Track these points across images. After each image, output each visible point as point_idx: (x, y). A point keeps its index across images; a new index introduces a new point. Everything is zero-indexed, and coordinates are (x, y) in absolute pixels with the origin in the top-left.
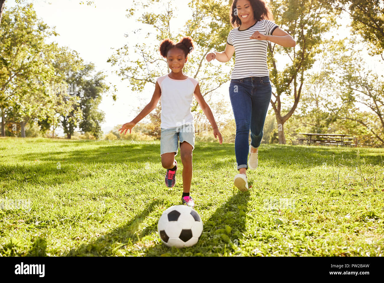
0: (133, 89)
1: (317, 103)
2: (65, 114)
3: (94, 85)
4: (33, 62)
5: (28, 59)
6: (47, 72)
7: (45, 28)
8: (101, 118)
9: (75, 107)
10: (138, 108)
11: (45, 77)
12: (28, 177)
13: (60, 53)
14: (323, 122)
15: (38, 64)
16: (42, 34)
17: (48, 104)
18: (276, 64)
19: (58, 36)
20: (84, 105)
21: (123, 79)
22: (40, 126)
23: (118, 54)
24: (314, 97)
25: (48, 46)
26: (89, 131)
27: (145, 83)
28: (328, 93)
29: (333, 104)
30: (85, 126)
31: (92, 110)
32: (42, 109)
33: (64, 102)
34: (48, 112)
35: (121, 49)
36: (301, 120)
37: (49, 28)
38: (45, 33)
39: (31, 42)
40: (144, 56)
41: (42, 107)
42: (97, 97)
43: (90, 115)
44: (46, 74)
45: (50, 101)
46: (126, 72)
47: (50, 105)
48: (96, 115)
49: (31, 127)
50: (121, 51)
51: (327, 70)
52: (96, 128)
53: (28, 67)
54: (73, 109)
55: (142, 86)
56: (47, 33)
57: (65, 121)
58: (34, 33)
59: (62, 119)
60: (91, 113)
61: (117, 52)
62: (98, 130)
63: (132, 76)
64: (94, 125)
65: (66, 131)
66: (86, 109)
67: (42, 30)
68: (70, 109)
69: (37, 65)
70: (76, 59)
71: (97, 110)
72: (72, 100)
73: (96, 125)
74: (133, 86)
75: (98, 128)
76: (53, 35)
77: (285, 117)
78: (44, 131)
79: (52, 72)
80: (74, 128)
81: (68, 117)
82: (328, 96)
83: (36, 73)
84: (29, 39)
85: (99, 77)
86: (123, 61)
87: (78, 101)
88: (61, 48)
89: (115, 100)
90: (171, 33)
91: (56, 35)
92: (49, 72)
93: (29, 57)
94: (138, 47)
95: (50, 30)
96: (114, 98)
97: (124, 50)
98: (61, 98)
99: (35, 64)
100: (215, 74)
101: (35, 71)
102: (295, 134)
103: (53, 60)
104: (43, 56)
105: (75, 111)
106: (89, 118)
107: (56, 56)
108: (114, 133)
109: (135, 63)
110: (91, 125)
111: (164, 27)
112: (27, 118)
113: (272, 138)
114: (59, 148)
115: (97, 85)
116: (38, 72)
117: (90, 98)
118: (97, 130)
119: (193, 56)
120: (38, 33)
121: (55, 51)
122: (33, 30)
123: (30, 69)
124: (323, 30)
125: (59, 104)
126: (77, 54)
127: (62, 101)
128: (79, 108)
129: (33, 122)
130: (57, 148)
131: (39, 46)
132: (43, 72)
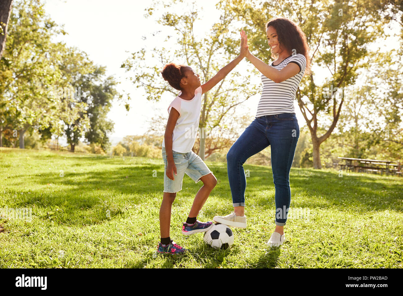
0: (148, 99)
1: (356, 121)
2: (70, 122)
3: (103, 91)
4: (37, 63)
5: (32, 60)
6: (52, 75)
7: (52, 25)
8: (109, 128)
9: (82, 114)
10: (152, 119)
11: (50, 81)
12: (51, 213)
13: (67, 53)
14: (363, 144)
15: (43, 65)
16: (49, 32)
17: (51, 110)
18: (314, 77)
19: (66, 35)
20: (92, 113)
21: (138, 87)
22: (41, 135)
23: (133, 58)
24: (353, 115)
25: (55, 46)
26: (96, 142)
27: (163, 91)
28: (369, 110)
29: (375, 123)
30: (91, 137)
31: (99, 119)
32: (45, 117)
33: (69, 109)
34: (51, 120)
35: (138, 53)
36: (337, 140)
37: (57, 26)
38: (52, 31)
39: (36, 41)
40: (162, 61)
41: (45, 115)
42: (106, 105)
43: (98, 125)
44: (51, 77)
45: (54, 108)
46: (141, 79)
47: (53, 112)
48: (104, 124)
49: (31, 135)
50: (136, 55)
51: (369, 85)
52: (104, 139)
53: (31, 69)
54: (79, 117)
55: (159, 95)
56: (54, 31)
57: (69, 129)
58: (39, 30)
59: (66, 127)
60: (98, 122)
61: (133, 56)
62: (106, 141)
63: (148, 83)
64: (102, 136)
65: (69, 141)
66: (93, 117)
67: (48, 28)
68: (76, 116)
69: (42, 67)
70: (85, 60)
71: (105, 119)
72: (78, 106)
73: (104, 135)
74: (148, 95)
75: (106, 139)
76: (61, 34)
77: (322, 137)
78: (44, 139)
79: (58, 76)
80: (79, 138)
81: (73, 125)
82: (370, 113)
83: (41, 76)
84: (33, 37)
85: (110, 82)
86: (139, 66)
87: (85, 107)
88: (69, 48)
89: (128, 110)
90: (194, 37)
91: (64, 33)
92: (54, 76)
93: (33, 58)
94: (156, 51)
95: (58, 29)
96: (127, 107)
97: (141, 55)
98: (66, 105)
99: (39, 65)
100: (243, 86)
101: (39, 73)
102: (329, 156)
103: (59, 62)
104: (48, 56)
105: (81, 119)
106: (97, 128)
107: (62, 57)
108: (123, 145)
109: (152, 70)
110: (98, 135)
111: (187, 31)
112: (27, 126)
113: (303, 159)
114: (70, 167)
115: (106, 91)
116: (42, 75)
117: (98, 105)
118: (104, 141)
119: (218, 63)
120: (44, 31)
121: (63, 51)
122: (39, 28)
123: (34, 70)
124: (368, 40)
125: (63, 110)
126: (86, 55)
127: (66, 108)
128: (86, 116)
129: (33, 129)
130: (67, 167)
131: (45, 46)
132: (48, 75)
